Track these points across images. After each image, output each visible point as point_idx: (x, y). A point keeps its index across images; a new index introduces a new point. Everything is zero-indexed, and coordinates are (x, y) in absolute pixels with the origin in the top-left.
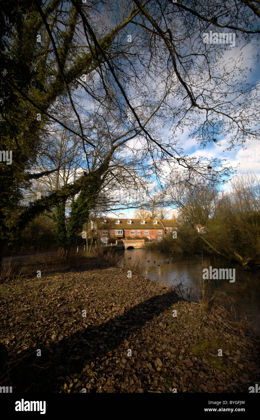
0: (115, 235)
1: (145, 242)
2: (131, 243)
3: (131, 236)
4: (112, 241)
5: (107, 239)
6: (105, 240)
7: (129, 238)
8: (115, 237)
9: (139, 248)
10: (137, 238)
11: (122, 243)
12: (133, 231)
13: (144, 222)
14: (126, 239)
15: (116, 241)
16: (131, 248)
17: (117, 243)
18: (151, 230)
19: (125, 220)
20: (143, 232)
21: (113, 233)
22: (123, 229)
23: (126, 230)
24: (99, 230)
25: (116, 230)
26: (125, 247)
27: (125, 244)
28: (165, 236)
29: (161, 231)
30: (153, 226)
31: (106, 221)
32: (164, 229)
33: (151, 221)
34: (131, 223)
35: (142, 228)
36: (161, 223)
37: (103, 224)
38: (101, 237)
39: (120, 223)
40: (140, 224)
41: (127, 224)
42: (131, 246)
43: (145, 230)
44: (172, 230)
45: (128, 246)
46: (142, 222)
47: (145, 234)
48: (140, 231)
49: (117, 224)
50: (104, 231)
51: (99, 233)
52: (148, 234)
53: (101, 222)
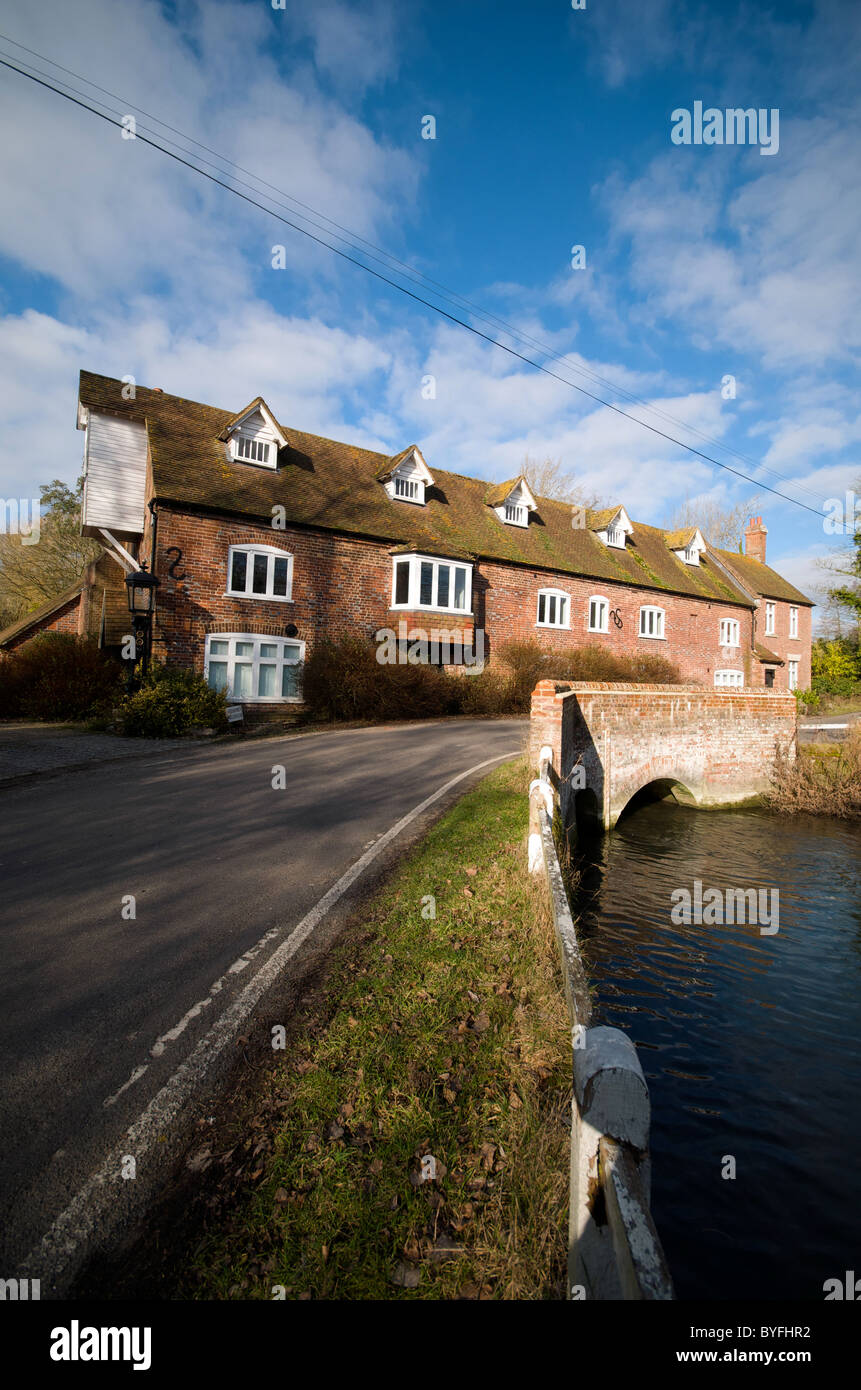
0: (379, 612)
2: (664, 737)
3: (535, 640)
5: (286, 652)
12: (555, 593)
18: (682, 602)
19: (468, 485)
20: (632, 617)
21: (366, 593)
22: (479, 560)
23: (495, 569)
24: (179, 517)
25: (397, 559)
26: (606, 801)
27: (606, 741)
28: (754, 663)
29: (732, 621)
30: (681, 574)
31: (277, 442)
32: (751, 608)
33: (651, 537)
34: (529, 523)
35: (623, 574)
36: (720, 566)
37: (236, 461)
38: (206, 615)
39: (434, 502)
40: (591, 541)
41: (495, 519)
42: (662, 771)
43: (642, 595)
44: (777, 626)
45: (636, 776)
46: (610, 531)
47: (643, 631)
48: (611, 606)
49: (406, 504)
50: (246, 542)
51: (176, 563)
52: (662, 636)
53: (217, 445)
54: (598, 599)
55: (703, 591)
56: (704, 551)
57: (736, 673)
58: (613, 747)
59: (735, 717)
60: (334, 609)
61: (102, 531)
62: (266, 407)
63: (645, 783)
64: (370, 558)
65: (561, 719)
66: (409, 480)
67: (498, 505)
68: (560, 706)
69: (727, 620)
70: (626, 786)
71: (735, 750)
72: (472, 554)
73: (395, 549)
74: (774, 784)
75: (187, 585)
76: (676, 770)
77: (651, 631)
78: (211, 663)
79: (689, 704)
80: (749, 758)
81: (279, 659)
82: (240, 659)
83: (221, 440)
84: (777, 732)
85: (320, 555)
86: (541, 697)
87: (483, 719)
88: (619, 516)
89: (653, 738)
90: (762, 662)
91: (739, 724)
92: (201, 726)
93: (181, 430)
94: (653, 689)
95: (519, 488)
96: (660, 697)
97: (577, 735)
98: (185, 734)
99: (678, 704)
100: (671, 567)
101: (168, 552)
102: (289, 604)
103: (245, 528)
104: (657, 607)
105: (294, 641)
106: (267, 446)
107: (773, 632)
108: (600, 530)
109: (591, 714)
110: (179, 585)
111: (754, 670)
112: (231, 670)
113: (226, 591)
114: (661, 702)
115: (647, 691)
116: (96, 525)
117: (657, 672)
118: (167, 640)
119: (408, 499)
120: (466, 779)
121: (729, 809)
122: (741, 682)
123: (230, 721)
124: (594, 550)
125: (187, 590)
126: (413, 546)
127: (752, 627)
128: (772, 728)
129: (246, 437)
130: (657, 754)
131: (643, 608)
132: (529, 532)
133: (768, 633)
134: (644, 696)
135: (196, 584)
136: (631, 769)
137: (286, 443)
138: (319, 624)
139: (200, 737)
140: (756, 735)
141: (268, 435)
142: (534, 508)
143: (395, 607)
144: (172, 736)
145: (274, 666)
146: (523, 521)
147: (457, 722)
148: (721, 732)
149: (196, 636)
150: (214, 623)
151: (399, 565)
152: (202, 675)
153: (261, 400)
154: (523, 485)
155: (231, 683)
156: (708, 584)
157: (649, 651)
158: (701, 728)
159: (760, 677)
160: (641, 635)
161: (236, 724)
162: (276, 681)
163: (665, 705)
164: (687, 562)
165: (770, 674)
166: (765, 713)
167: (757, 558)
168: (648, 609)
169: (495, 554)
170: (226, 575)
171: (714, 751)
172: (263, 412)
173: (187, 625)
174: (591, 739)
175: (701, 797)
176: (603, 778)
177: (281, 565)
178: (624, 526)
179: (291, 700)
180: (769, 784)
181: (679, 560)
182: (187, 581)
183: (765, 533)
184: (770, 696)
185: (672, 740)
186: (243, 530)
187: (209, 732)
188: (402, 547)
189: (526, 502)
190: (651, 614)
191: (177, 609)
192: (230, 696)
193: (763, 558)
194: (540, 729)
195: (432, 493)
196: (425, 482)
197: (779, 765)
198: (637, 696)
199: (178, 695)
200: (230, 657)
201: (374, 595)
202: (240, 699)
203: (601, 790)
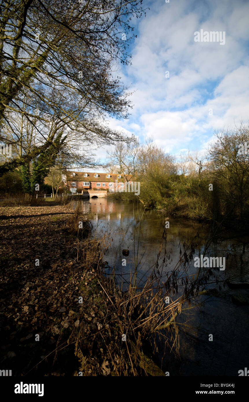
0: (82, 186)
1: (107, 192)
2: (95, 193)
3: (96, 188)
4: (79, 191)
5: (75, 189)
6: (73, 190)
7: (95, 189)
8: (83, 188)
9: (102, 198)
10: (102, 189)
11: (88, 193)
12: (99, 183)
13: (109, 176)
14: (92, 190)
15: (82, 191)
16: (95, 197)
17: (82, 193)
19: (92, 174)
20: (108, 185)
22: (90, 182)
24: (68, 181)
25: (83, 182)
27: (90, 193)
33: (115, 176)
34: (98, 177)
35: (107, 181)
39: (88, 176)
40: (105, 178)
43: (110, 183)
45: (93, 195)
48: (105, 184)
49: (85, 177)
50: (73, 182)
51: (68, 184)
60: (79, 186)
67: (95, 175)
83: (71, 175)
85: (78, 183)
102: (76, 186)
108: (107, 176)
118: (68, 189)
137: (75, 174)
140: (103, 194)
150: (71, 188)
152: (70, 191)
164: (119, 178)
170: (71, 184)
171: (100, 194)
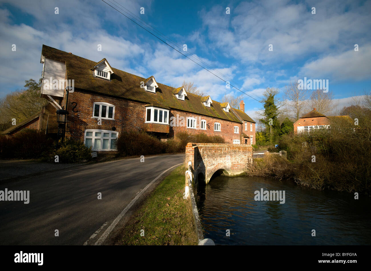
0: (144, 124)
3: (187, 131)
6: (101, 139)
8: (144, 130)
18: (225, 122)
19: (168, 88)
20: (212, 125)
21: (138, 118)
22: (171, 109)
23: (175, 112)
24: (77, 93)
25: (147, 108)
26: (206, 176)
27: (206, 159)
28: (242, 138)
29: (237, 127)
30: (224, 114)
31: (110, 72)
32: (241, 124)
33: (217, 104)
34: (185, 99)
35: (210, 114)
36: (234, 113)
37: (96, 77)
38: (85, 124)
39: (158, 92)
40: (201, 105)
41: (176, 98)
42: (221, 167)
43: (215, 120)
44: (247, 128)
45: (214, 169)
46: (206, 102)
47: (215, 129)
48: (207, 122)
49: (150, 93)
50: (99, 101)
51: (75, 107)
52: (220, 131)
53: (90, 71)
54: (204, 121)
55: (230, 119)
56: (230, 108)
57: (238, 140)
58: (208, 161)
59: (238, 152)
60: (128, 122)
61: (48, 96)
62: (107, 62)
63: (216, 170)
64: (139, 108)
65: (194, 154)
66: (151, 86)
67: (176, 94)
68: (194, 150)
69: (236, 127)
70: (212, 172)
71: (238, 160)
72: (169, 107)
73: (147, 105)
74: (248, 169)
75: (79, 114)
76: (224, 166)
77: (217, 129)
78: (86, 139)
79: (227, 149)
80: (242, 163)
81: (110, 138)
82: (96, 138)
83: (92, 70)
84: (248, 155)
85: (123, 106)
86: (188, 147)
87: (172, 154)
88: (209, 98)
89: (218, 158)
90: (244, 137)
91: (239, 154)
92: (82, 159)
93: (78, 66)
94: (218, 145)
95: (182, 90)
96: (220, 147)
97: (198, 158)
98: (77, 162)
99: (224, 149)
100: (222, 112)
101: (72, 103)
102: (113, 121)
103: (100, 97)
104: (219, 123)
105: (115, 132)
106: (107, 73)
107: (247, 130)
108: (204, 102)
109: (202, 152)
110: (76, 114)
111: (242, 140)
112: (93, 141)
113: (92, 116)
114: (220, 148)
115: (216, 145)
116: (46, 94)
117: (219, 140)
118: (71, 132)
119: (151, 91)
120: (167, 171)
121: (237, 176)
122: (239, 143)
123: (93, 157)
124: (202, 107)
125: (78, 116)
126: (152, 105)
127: (242, 129)
128: (247, 154)
129: (100, 70)
130: (219, 162)
131: (215, 123)
132: (185, 102)
133: (245, 130)
134: (216, 147)
135: (82, 114)
136: (213, 167)
137: (113, 73)
138: (123, 127)
139: (82, 163)
140: (243, 156)
141: (107, 69)
142: (186, 95)
143: (146, 122)
144: (72, 162)
145: (108, 139)
146: (183, 99)
147: (165, 155)
148: (235, 156)
149: (81, 130)
150: (88, 126)
151: (148, 110)
152: (83, 143)
153: (105, 59)
154: (183, 89)
155: (93, 145)
156: (231, 117)
157: (217, 135)
158: (230, 155)
159: (244, 141)
160: (215, 130)
161: (95, 158)
162: (109, 144)
163: (221, 149)
164: (226, 111)
165: (246, 140)
166: (245, 151)
167: (242, 111)
168: (216, 123)
169: (175, 108)
170: (92, 111)
171: (233, 161)
172: (106, 63)
173: (78, 127)
174: (202, 159)
175: (230, 173)
176: (205, 170)
177: (111, 109)
178: (210, 101)
179: (113, 150)
180: (247, 169)
181: (224, 111)
182: (79, 113)
183: (244, 104)
184: (246, 146)
185: (223, 159)
186: (99, 98)
187: (85, 161)
188: (149, 105)
189: (184, 93)
190: (217, 125)
191: (75, 121)
192: (93, 149)
193: (244, 111)
194: (188, 156)
195: (157, 90)
196: (156, 86)
197: (249, 164)
198: (214, 147)
199: (74, 149)
200: (93, 137)
201: (140, 119)
202: (96, 150)
203: (205, 173)
